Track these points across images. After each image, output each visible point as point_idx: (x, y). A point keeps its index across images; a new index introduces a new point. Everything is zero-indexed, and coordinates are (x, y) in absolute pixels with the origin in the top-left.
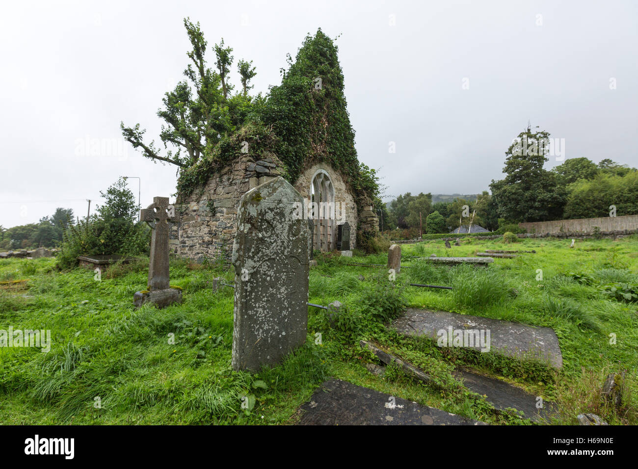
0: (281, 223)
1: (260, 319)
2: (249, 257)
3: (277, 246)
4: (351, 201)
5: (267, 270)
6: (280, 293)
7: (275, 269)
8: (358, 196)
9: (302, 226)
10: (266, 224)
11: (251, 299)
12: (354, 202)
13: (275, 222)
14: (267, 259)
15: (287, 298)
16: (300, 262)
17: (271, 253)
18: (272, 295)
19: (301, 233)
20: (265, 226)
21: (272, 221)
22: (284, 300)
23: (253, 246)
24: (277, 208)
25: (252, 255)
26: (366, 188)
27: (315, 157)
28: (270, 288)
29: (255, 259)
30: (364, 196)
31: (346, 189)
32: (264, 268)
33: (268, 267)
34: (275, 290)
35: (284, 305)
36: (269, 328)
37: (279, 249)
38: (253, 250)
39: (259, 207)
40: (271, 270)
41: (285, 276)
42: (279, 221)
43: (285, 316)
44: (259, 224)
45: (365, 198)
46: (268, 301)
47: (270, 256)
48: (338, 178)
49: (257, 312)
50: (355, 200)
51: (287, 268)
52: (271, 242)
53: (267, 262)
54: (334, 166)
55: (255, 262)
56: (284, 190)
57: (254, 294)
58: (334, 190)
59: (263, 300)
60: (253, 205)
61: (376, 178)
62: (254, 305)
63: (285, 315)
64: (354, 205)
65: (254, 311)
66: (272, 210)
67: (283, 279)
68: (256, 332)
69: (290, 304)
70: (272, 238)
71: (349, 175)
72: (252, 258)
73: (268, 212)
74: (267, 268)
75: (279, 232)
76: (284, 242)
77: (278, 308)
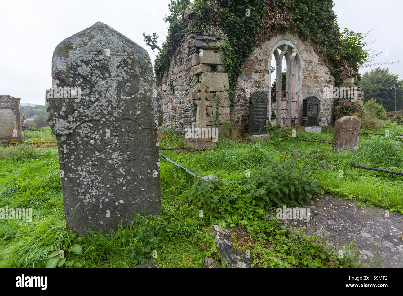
0: (104, 79)
1: (85, 183)
2: (60, 117)
3: (102, 106)
4: (326, 73)
5: (89, 132)
6: (111, 159)
7: (101, 131)
8: (336, 67)
9: (141, 82)
10: (82, 80)
11: (70, 162)
12: (331, 74)
13: (94, 78)
14: (87, 119)
15: (122, 164)
16: (141, 126)
17: (92, 114)
18: (99, 160)
19: (140, 91)
20: (79, 82)
21: (90, 76)
22: (118, 167)
23: (64, 104)
24: (95, 61)
25: (64, 115)
26: (348, 57)
27: (273, 26)
28: (96, 152)
29: (69, 119)
30: (344, 66)
31: (319, 61)
32: (84, 130)
33: (91, 129)
34: (103, 155)
35: (119, 172)
36: (99, 194)
37: (105, 110)
38: (64, 109)
39: (69, 60)
40: (96, 133)
41: (117, 140)
42: (101, 76)
43: (122, 185)
44: (71, 79)
45: (346, 68)
46: (93, 165)
47: (92, 117)
48: (308, 48)
49: (80, 176)
50: (331, 72)
51: (120, 132)
52: (90, 101)
53: (89, 124)
54: (302, 36)
55: (69, 122)
56: (104, 38)
57: (73, 156)
58: (302, 63)
59: (87, 164)
60: (61, 58)
61: (363, 44)
62: (75, 168)
63: (122, 183)
64: (330, 78)
65: (76, 175)
66: (87, 63)
67: (114, 143)
68: (82, 195)
69: (128, 172)
70: (92, 96)
71: (324, 44)
72: (65, 118)
73: (81, 66)
74: (89, 130)
75: (102, 89)
76: (111, 101)
77: (111, 174)
